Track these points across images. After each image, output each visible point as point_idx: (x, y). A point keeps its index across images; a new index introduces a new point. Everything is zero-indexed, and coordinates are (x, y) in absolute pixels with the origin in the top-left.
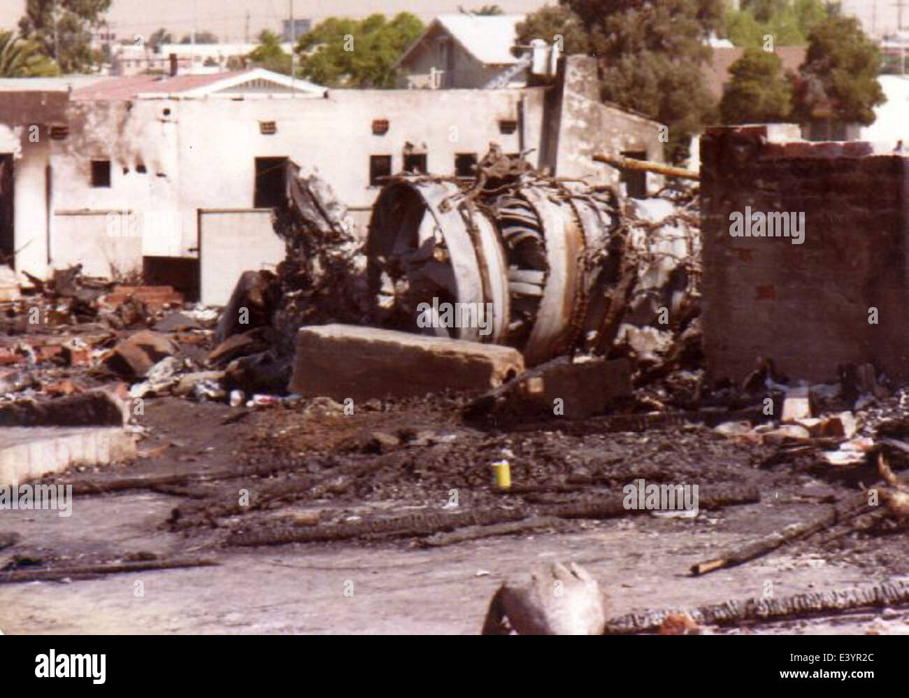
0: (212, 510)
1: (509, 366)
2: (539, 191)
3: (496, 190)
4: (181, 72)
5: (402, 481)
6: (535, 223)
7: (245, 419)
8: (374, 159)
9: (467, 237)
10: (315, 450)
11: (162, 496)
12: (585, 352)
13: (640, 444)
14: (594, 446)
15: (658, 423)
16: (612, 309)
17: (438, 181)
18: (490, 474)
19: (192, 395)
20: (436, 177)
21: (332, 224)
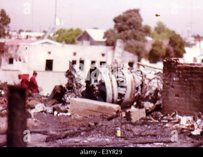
0: (54, 138)
1: (118, 109)
4: (29, 39)
5: (95, 134)
8: (73, 61)
10: (75, 126)
13: (149, 128)
14: (138, 128)
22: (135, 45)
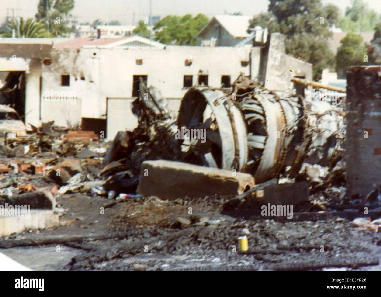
0: (92, 259)
1: (247, 184)
2: (264, 96)
3: (242, 95)
4: (102, 37)
5: (192, 244)
6: (261, 112)
7: (114, 206)
8: (185, 77)
9: (228, 119)
10: (148, 224)
11: (69, 248)
12: (285, 176)
13: (314, 228)
14: (290, 228)
15: (323, 217)
16: (299, 156)
17: (214, 90)
18: (237, 242)
19: (89, 192)
20: (212, 88)
21: (161, 110)
22: (309, 42)
